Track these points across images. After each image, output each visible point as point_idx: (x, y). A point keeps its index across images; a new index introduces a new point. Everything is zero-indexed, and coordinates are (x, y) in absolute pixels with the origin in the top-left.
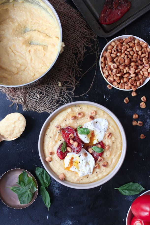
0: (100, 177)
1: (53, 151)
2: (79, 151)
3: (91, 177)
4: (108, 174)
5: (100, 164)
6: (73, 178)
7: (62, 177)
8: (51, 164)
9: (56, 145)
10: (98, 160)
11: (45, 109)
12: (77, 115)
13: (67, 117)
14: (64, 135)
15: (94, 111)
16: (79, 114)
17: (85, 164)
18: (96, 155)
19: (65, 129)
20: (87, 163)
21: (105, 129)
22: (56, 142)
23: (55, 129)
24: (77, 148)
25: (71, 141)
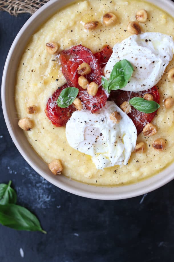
0: (145, 174)
1: (37, 105)
2: (100, 106)
3: (124, 171)
4: (164, 168)
5: (148, 143)
6: (82, 170)
7: (56, 168)
8: (30, 134)
9: (45, 92)
10: (145, 130)
11: (27, 8)
12: (101, 20)
13: (75, 23)
14: (66, 66)
15: (143, 11)
16: (107, 16)
17: (113, 139)
18: (139, 117)
19: (68, 51)
20: (120, 138)
21: (165, 57)
22: (46, 83)
23: (45, 51)
24: (95, 99)
25: (82, 81)
